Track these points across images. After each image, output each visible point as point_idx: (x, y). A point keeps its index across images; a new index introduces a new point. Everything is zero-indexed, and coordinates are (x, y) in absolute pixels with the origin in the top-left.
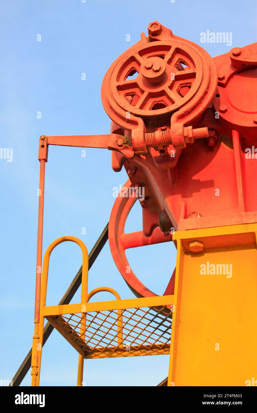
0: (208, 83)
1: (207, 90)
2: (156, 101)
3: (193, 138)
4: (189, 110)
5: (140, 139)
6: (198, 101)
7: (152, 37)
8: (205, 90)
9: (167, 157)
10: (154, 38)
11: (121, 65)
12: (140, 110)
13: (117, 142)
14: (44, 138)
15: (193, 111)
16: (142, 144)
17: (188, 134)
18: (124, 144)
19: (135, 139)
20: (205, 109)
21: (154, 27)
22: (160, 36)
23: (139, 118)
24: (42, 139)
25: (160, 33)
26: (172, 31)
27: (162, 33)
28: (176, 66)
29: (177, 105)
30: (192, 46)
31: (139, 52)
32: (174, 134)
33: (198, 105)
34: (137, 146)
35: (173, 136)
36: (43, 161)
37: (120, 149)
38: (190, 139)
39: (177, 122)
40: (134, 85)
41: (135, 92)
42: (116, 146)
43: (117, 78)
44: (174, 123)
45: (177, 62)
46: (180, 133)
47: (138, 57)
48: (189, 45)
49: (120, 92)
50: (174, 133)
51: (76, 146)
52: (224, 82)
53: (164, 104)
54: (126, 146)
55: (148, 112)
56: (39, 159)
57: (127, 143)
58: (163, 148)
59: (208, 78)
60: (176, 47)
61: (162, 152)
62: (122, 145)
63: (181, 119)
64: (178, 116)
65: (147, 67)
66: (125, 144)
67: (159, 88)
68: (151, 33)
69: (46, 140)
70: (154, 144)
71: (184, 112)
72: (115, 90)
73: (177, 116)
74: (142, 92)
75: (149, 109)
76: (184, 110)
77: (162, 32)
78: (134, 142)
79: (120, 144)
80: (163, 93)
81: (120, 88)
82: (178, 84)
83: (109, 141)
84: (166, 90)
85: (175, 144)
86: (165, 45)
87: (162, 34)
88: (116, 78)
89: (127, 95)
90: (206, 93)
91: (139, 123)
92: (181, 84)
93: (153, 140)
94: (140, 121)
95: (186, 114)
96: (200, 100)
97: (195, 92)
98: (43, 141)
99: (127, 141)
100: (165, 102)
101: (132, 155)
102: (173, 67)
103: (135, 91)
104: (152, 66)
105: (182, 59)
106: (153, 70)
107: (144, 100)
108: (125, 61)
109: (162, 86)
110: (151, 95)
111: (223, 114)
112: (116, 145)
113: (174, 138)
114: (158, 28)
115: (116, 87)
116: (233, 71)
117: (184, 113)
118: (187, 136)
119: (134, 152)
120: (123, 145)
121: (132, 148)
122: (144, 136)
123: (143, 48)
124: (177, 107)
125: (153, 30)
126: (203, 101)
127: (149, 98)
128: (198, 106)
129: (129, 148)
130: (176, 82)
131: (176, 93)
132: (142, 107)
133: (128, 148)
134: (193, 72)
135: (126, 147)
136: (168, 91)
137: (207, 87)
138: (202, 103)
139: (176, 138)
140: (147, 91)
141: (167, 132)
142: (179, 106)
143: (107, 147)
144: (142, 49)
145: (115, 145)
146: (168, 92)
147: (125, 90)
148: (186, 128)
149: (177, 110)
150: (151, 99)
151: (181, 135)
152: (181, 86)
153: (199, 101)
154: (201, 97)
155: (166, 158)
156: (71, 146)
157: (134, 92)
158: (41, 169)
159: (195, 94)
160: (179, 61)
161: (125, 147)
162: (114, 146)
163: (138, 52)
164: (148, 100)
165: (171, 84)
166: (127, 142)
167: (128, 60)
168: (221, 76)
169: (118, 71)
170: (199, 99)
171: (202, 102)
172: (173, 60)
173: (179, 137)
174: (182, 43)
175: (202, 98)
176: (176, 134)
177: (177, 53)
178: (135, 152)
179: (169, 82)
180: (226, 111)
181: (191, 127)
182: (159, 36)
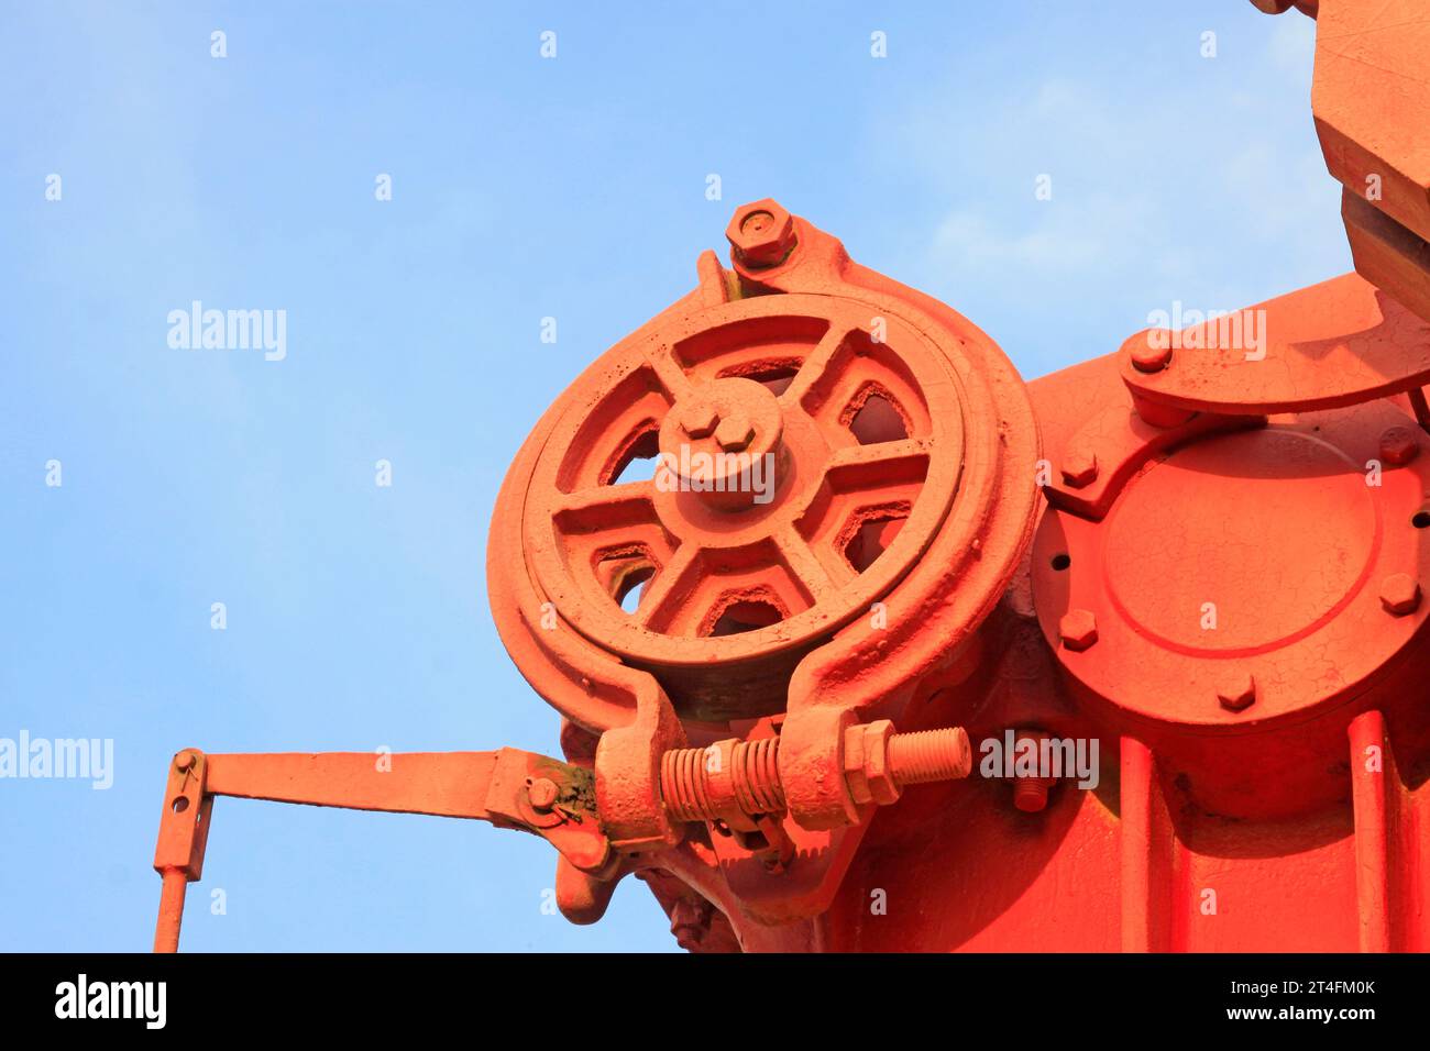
0: (983, 508)
1: (977, 542)
2: (735, 592)
3: (894, 778)
4: (883, 642)
5: (636, 783)
6: (925, 595)
7: (745, 273)
8: (967, 542)
9: (785, 866)
10: (757, 278)
11: (588, 412)
12: (650, 634)
13: (528, 788)
14: (193, 764)
15: (904, 644)
16: (645, 807)
17: (864, 760)
18: (559, 799)
19: (608, 781)
20: (965, 633)
21: (757, 229)
22: (785, 267)
23: (643, 673)
24: (183, 770)
25: (787, 254)
26: (846, 248)
27: (797, 255)
28: (849, 417)
29: (825, 617)
30: (927, 323)
31: (677, 346)
32: (792, 758)
33: (929, 616)
34: (617, 815)
35: (789, 770)
36: (175, 878)
37: (541, 828)
38: (875, 783)
39: (817, 700)
40: (640, 510)
41: (645, 544)
42: (524, 814)
43: (562, 471)
44: (803, 703)
45: (854, 398)
46: (825, 756)
47: (670, 372)
48: (916, 315)
49: (574, 541)
50: (795, 754)
51: (341, 807)
52: (1092, 494)
53: (772, 606)
54: (571, 810)
55: (689, 646)
56: (158, 865)
57: (573, 798)
58: (753, 824)
59: (986, 483)
60: (853, 328)
61: (752, 840)
62: (552, 804)
63: (844, 685)
64: (825, 671)
65: (694, 425)
66: (567, 800)
67: (752, 528)
68: (741, 257)
69: (198, 771)
70: (705, 806)
71: (855, 648)
72: (543, 531)
73: (820, 670)
74: (674, 543)
75: (701, 631)
76: (857, 642)
77: (795, 250)
78: (604, 793)
79: (541, 801)
80: (766, 554)
81: (570, 523)
82: (845, 509)
83: (493, 782)
84: (780, 542)
85: (802, 808)
86: (799, 314)
87: (795, 263)
88: (555, 473)
89: (606, 553)
90: (971, 556)
91: (640, 701)
92: (861, 510)
93: (699, 786)
94: (646, 688)
95: (866, 658)
96: (941, 591)
97: (913, 551)
98: (184, 776)
99: (575, 785)
100: (777, 598)
101: (599, 854)
102: (833, 423)
103: (646, 541)
104: (716, 421)
105: (877, 383)
106: (719, 443)
107: (672, 585)
108: (606, 393)
109: (763, 518)
110: (710, 563)
111: (1076, 653)
112: (522, 806)
113: (795, 778)
114: (773, 234)
115: (549, 520)
116: (1140, 443)
117: (855, 654)
118: (860, 771)
119: (606, 840)
120: (555, 807)
121: (600, 822)
122: (657, 764)
123: (699, 330)
124: (820, 625)
125: (750, 240)
126: (953, 595)
127: (705, 574)
128: (928, 623)
129: (583, 818)
130: (839, 499)
131: (834, 553)
132: (661, 621)
133: (580, 822)
134: (918, 451)
135: (569, 815)
136: (791, 544)
137: (975, 527)
138: (950, 605)
139: (803, 779)
140: (696, 539)
141: (767, 745)
142: (833, 618)
143: (485, 815)
144: (690, 334)
145: (518, 807)
146: (786, 551)
147: (596, 530)
148: (860, 727)
149: (825, 637)
150: (711, 578)
151: (829, 765)
152: (862, 517)
153: (933, 595)
154: (941, 577)
155: (778, 868)
156: (319, 805)
157: (639, 544)
158: (163, 913)
159: (916, 562)
160: (867, 392)
161: (564, 816)
162: (513, 807)
163: (670, 347)
164: (696, 587)
165: (808, 510)
166: (575, 793)
167: (621, 385)
168: (1078, 468)
169: (571, 438)
170: (934, 588)
171: (949, 599)
172: (837, 390)
173: (819, 778)
174: (881, 305)
175: (950, 583)
176: (805, 758)
177: (859, 354)
178: (613, 843)
179: (798, 499)
180: (1091, 639)
181: (880, 726)
182: (777, 271)
